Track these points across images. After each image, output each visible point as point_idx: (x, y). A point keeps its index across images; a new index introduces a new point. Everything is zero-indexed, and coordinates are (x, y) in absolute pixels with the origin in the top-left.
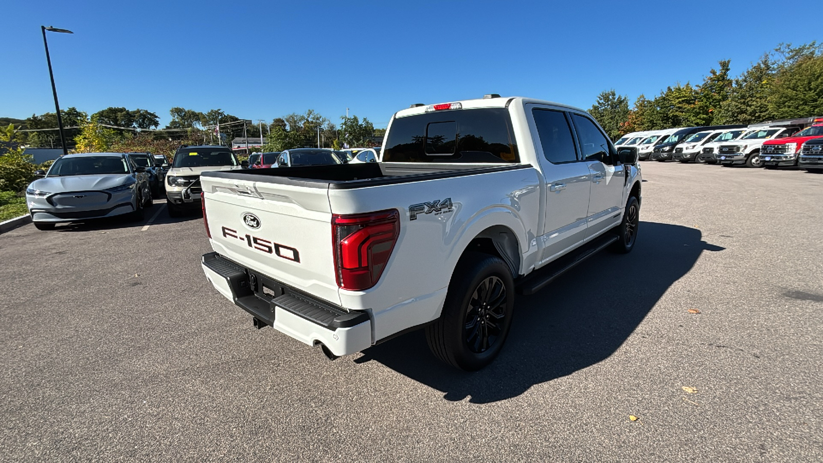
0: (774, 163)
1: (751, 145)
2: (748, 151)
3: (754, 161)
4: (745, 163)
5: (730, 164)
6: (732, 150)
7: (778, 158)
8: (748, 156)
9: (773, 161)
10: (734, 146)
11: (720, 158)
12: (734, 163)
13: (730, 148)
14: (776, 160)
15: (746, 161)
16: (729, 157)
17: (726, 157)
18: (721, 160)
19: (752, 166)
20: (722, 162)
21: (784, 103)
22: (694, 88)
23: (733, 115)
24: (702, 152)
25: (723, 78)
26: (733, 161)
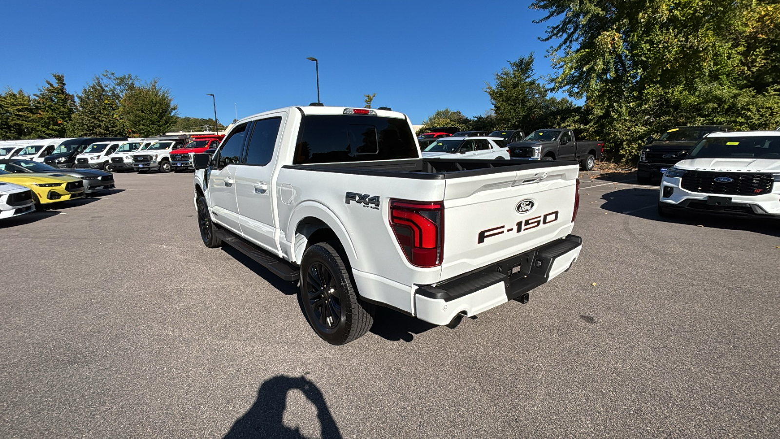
0: (185, 168)
1: (160, 154)
2: (159, 159)
3: (165, 167)
4: (159, 170)
5: (148, 171)
6: (146, 159)
7: (186, 164)
8: (160, 163)
9: (184, 166)
10: (147, 155)
11: (137, 167)
12: (151, 169)
13: (145, 157)
14: (185, 165)
15: (160, 167)
16: (146, 164)
17: (143, 165)
18: (139, 168)
19: (164, 171)
20: (140, 170)
21: (139, 122)
22: (32, 97)
23: (89, 130)
24: (110, 162)
25: (61, 91)
26: (150, 168)
